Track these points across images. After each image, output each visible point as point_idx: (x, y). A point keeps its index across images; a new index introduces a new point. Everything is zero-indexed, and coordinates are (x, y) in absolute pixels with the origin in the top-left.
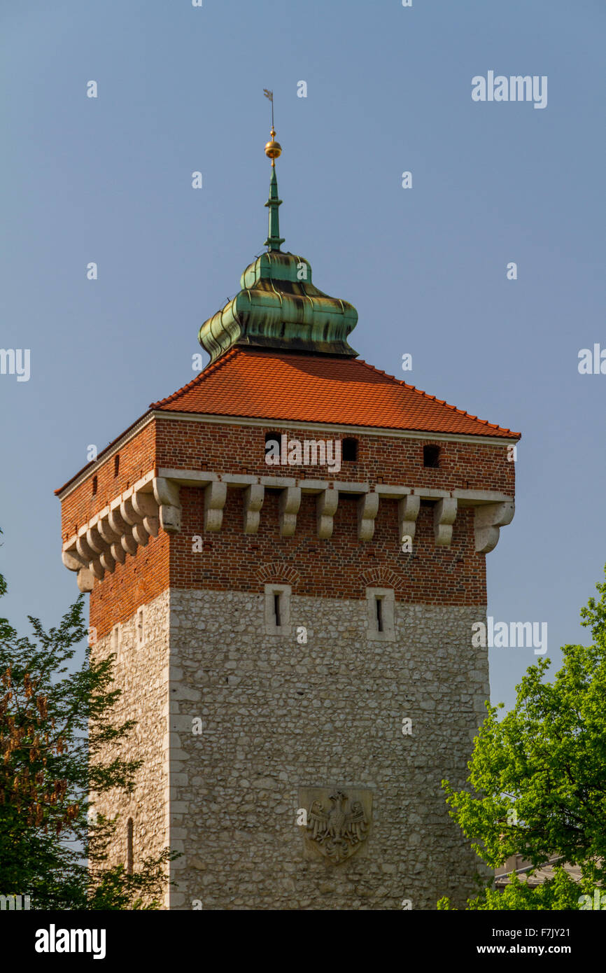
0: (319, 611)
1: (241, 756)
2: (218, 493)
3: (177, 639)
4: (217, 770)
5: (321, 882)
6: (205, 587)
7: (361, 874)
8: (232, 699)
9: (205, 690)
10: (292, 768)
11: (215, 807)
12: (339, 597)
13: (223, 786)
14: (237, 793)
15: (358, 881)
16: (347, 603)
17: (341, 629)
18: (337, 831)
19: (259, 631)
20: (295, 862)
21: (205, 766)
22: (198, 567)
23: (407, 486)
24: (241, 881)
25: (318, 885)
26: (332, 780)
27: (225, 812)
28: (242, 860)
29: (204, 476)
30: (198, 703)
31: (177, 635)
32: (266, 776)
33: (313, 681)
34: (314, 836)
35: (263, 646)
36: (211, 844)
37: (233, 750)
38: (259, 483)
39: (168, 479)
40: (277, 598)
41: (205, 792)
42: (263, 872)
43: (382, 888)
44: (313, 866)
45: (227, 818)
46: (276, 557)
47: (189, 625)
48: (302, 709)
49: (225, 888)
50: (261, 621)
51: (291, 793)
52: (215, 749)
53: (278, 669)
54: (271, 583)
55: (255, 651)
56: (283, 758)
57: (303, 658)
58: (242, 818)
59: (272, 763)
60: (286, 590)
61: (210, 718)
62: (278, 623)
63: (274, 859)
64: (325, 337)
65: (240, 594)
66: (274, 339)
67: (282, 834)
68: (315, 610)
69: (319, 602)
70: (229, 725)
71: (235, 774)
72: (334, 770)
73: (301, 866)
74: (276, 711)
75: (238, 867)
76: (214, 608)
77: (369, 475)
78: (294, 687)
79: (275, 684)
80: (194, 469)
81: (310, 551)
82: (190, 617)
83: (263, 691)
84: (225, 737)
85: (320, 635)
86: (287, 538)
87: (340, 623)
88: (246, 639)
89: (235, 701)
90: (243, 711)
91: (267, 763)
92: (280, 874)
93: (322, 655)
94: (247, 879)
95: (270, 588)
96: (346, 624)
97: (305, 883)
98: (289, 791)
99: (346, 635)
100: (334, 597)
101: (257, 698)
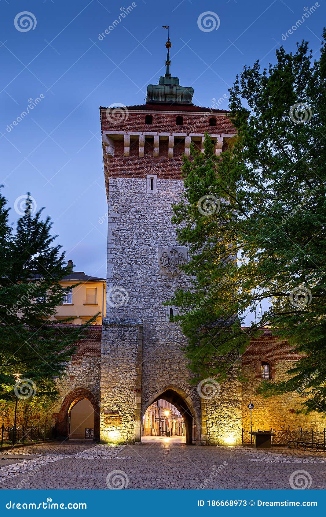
0: (168, 184)
1: (135, 237)
2: (127, 139)
3: (112, 195)
4: (126, 242)
5: (166, 283)
6: (123, 177)
7: (182, 280)
8: (132, 217)
9: (122, 214)
10: (156, 241)
11: (125, 256)
12: (176, 179)
13: (128, 248)
14: (134, 251)
15: (181, 283)
16: (180, 181)
17: (177, 190)
18: (173, 263)
19: (144, 192)
20: (156, 276)
21: (122, 241)
22: (121, 170)
23: (202, 133)
24: (135, 282)
25: (165, 284)
26: (172, 245)
27: (129, 258)
28: (135, 275)
29: (121, 133)
30: (119, 218)
31: (112, 194)
32: (146, 244)
33: (165, 209)
34: (163, 266)
35: (146, 197)
36: (124, 269)
37: (133, 235)
38: (143, 135)
39: (107, 135)
40: (152, 180)
41: (121, 250)
42: (143, 279)
43: (191, 285)
44: (163, 277)
45: (130, 260)
46: (152, 165)
47: (117, 190)
48: (160, 220)
49: (128, 285)
50: (145, 188)
51: (155, 250)
52: (126, 235)
53: (151, 205)
54: (149, 174)
55: (142, 199)
56: (152, 238)
57: (161, 201)
58: (136, 260)
59: (148, 239)
60: (155, 176)
61: (124, 224)
62: (152, 189)
63: (148, 275)
64: (182, 100)
65: (137, 179)
66: (162, 101)
67: (151, 265)
68: (166, 184)
69: (168, 181)
70: (131, 226)
71: (133, 244)
72: (172, 242)
73: (159, 277)
74: (150, 221)
75: (134, 277)
76: (126, 184)
77: (187, 130)
78: (158, 212)
79: (150, 211)
80: (117, 130)
81: (165, 162)
82: (117, 188)
83: (145, 213)
84: (130, 230)
85: (168, 193)
86: (156, 158)
87: (177, 188)
88: (139, 195)
89: (134, 217)
90: (137, 221)
91: (146, 240)
92: (150, 280)
93: (169, 200)
94: (137, 282)
95: (149, 176)
96: (179, 188)
97: (160, 283)
98: (154, 250)
99: (179, 192)
100: (174, 179)
101: (142, 216)
